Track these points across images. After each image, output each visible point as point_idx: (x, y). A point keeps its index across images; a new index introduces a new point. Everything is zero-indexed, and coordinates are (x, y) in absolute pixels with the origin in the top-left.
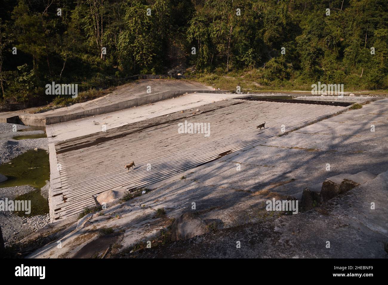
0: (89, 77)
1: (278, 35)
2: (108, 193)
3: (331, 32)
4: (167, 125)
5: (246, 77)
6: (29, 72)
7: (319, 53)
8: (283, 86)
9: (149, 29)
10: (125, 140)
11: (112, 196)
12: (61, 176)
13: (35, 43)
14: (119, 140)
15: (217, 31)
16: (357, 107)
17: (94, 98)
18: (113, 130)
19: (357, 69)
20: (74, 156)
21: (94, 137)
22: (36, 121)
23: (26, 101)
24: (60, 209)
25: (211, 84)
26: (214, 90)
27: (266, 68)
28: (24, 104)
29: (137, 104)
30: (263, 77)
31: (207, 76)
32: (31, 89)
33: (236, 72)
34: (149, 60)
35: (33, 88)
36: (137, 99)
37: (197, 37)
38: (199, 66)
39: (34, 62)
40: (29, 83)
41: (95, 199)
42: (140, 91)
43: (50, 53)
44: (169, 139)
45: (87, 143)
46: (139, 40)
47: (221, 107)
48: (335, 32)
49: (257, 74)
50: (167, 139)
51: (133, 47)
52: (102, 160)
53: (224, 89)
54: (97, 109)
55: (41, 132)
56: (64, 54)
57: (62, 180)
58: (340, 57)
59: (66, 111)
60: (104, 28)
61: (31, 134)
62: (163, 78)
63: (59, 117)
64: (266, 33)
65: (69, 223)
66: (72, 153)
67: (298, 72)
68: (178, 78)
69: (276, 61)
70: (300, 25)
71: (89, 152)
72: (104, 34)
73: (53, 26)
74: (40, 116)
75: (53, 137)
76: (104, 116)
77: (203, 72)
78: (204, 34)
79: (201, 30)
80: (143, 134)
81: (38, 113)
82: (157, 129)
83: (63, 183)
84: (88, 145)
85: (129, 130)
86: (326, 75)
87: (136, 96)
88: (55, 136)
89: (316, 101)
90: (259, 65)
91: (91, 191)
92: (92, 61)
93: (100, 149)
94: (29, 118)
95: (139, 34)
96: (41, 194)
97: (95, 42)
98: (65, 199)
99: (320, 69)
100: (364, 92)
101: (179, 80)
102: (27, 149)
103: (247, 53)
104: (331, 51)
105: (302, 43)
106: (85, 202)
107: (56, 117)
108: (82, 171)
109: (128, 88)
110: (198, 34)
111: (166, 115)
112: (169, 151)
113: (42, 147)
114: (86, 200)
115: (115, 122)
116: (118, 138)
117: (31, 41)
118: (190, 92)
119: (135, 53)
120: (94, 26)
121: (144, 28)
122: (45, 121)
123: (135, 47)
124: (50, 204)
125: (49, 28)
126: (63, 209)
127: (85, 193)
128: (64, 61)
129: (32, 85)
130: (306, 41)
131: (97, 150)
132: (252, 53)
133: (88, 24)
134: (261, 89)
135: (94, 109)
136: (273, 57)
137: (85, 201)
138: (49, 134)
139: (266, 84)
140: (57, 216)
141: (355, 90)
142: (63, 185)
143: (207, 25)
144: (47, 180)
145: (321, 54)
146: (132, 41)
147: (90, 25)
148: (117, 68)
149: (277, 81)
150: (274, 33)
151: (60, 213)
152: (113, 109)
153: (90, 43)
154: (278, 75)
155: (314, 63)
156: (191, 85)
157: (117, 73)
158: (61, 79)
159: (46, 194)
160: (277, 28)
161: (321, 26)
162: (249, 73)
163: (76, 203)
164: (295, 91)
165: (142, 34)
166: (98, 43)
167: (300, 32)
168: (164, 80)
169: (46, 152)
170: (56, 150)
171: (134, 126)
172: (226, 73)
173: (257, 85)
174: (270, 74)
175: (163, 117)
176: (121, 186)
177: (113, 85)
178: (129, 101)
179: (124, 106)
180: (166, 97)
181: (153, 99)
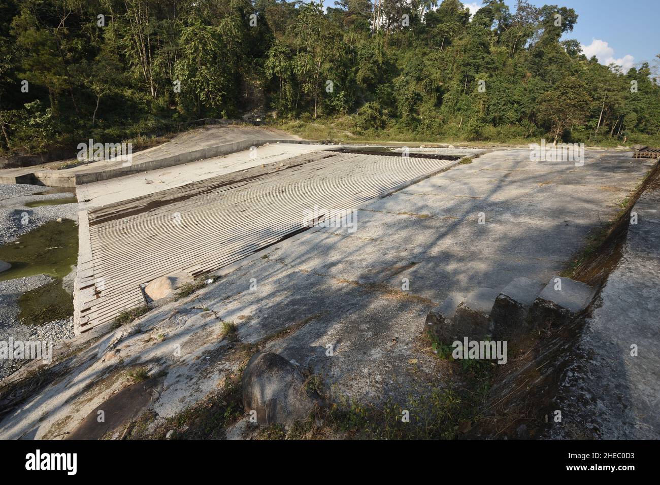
0: (136, 120)
1: (372, 76)
2: (161, 281)
3: (431, 74)
4: (243, 183)
5: (337, 125)
6: (44, 112)
7: (417, 98)
8: (378, 136)
9: (215, 58)
10: (188, 203)
11: (167, 286)
12: (94, 258)
13: (49, 70)
14: (179, 204)
15: (302, 67)
16: (467, 161)
17: (146, 148)
18: (171, 191)
19: (456, 118)
20: (115, 228)
21: (145, 200)
22: (61, 180)
23: (44, 153)
24: (89, 309)
25: (296, 132)
26: (301, 139)
27: (360, 114)
28: (42, 157)
29: (205, 156)
30: (356, 125)
31: (291, 123)
32: (51, 136)
33: (326, 119)
34: (218, 101)
35: (53, 135)
36: (204, 150)
37: (278, 73)
38: (282, 110)
39: (50, 97)
40: (46, 126)
41: (143, 290)
42: (207, 140)
43: (75, 86)
44: (247, 201)
45: (134, 209)
46: (202, 73)
47: (310, 161)
48: (435, 75)
49: (350, 122)
50: (244, 201)
51: (195, 81)
52: (156, 232)
53: (312, 139)
54: (150, 162)
55: (68, 195)
56: (96, 87)
57: (95, 265)
58: (439, 103)
59: (105, 166)
60: (152, 53)
61: (53, 199)
62: (237, 124)
63: (96, 174)
64: (360, 73)
65: (96, 336)
66: (112, 224)
67: (394, 121)
68: (257, 124)
69: (370, 107)
70: (396, 64)
71: (137, 222)
72: (153, 63)
73: (77, 48)
74: (66, 173)
75: (86, 201)
76: (160, 172)
77: (287, 118)
78: (286, 70)
79: (282, 64)
80: (212, 195)
81: (63, 168)
82: (231, 188)
83: (96, 268)
84: (137, 211)
85: (194, 191)
86: (424, 124)
87: (203, 146)
88: (89, 200)
89: (417, 154)
90: (351, 111)
91: (137, 279)
92: (140, 99)
93: (153, 217)
94: (50, 175)
95: (202, 64)
96: (63, 287)
97: (141, 73)
98: (97, 293)
99: (417, 117)
100: (462, 143)
101: (258, 127)
102: (46, 220)
103: (338, 95)
104: (429, 97)
105: (400, 86)
106: (127, 297)
107: (90, 174)
108: (125, 249)
109: (191, 135)
110: (278, 68)
111: (243, 170)
112: (247, 217)
113: (69, 216)
114: (129, 293)
115: (175, 179)
116: (178, 201)
117: (44, 68)
118: (271, 142)
119: (199, 90)
120: (138, 51)
121: (208, 57)
122: (74, 179)
123: (198, 81)
124: (76, 303)
125: (70, 50)
126: (93, 309)
127: (128, 283)
128: (97, 97)
129: (52, 130)
130: (404, 84)
131: (149, 218)
132: (345, 96)
133: (130, 48)
134: (354, 139)
135: (145, 163)
136: (367, 101)
137: (127, 294)
138: (80, 197)
139: (360, 134)
140: (85, 320)
141: (454, 141)
142: (95, 272)
143: (290, 58)
144: (72, 264)
145: (419, 100)
146: (192, 74)
147: (133, 48)
148: (176, 109)
149: (371, 130)
150: (368, 73)
151: (89, 316)
152: (173, 163)
153: (135, 74)
154: (373, 123)
155: (412, 110)
156: (273, 133)
157: (176, 115)
158: (95, 122)
159: (71, 286)
160: (372, 67)
161: (420, 67)
162: (340, 120)
163: (115, 299)
164: (391, 142)
165: (205, 65)
166: (147, 75)
167: (397, 73)
168: (239, 126)
169: (75, 223)
170: (90, 220)
171: (201, 185)
172: (314, 120)
173: (350, 134)
174: (364, 121)
175: (238, 174)
176: (181, 269)
177: (170, 131)
178: (193, 152)
179: (187, 159)
180: (242, 148)
181: (225, 150)
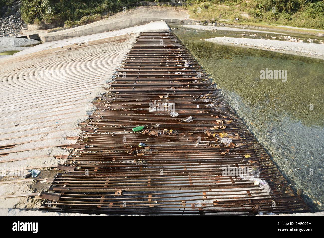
29: (108, 29)
36: (107, 25)
62: (160, 5)
118: (157, 20)
152: (89, 33)
158: (81, 5)
178: (100, 26)
179: (97, 31)
180: (133, 24)
181: (121, 25)
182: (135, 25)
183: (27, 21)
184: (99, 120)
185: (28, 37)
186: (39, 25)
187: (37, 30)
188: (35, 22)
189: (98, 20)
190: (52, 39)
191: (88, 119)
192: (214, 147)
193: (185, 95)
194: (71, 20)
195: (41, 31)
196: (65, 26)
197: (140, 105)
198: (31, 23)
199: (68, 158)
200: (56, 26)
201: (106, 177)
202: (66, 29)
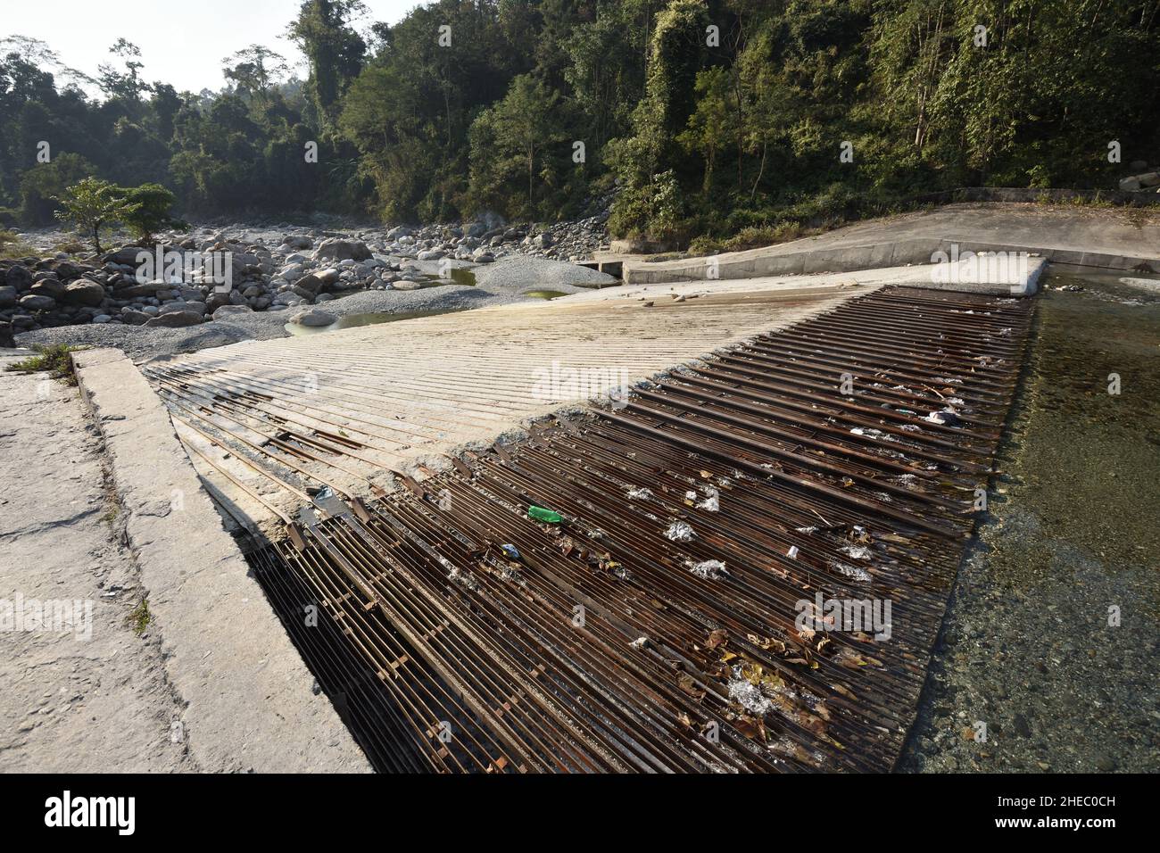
36: (802, 255)
63: (648, 272)
107: (643, 272)
158: (755, 198)
178: (781, 257)
179: (766, 269)
180: (898, 259)
181: (849, 260)
182: (902, 261)
183: (615, 230)
184: (502, 461)
185: (600, 267)
186: (635, 242)
187: (627, 253)
188: (628, 236)
189: (787, 241)
190: (644, 278)
191: (487, 450)
192: (682, 685)
193: (800, 503)
194: (712, 235)
195: (634, 256)
196: (690, 250)
197: (622, 471)
198: (621, 236)
199: (383, 499)
200: (670, 249)
201: (388, 567)
202: (689, 257)
